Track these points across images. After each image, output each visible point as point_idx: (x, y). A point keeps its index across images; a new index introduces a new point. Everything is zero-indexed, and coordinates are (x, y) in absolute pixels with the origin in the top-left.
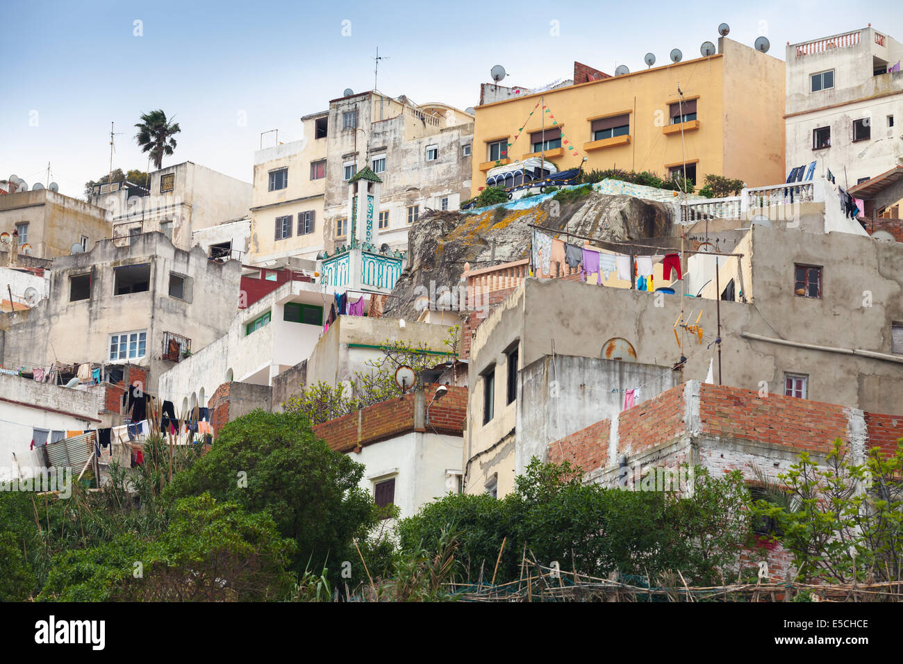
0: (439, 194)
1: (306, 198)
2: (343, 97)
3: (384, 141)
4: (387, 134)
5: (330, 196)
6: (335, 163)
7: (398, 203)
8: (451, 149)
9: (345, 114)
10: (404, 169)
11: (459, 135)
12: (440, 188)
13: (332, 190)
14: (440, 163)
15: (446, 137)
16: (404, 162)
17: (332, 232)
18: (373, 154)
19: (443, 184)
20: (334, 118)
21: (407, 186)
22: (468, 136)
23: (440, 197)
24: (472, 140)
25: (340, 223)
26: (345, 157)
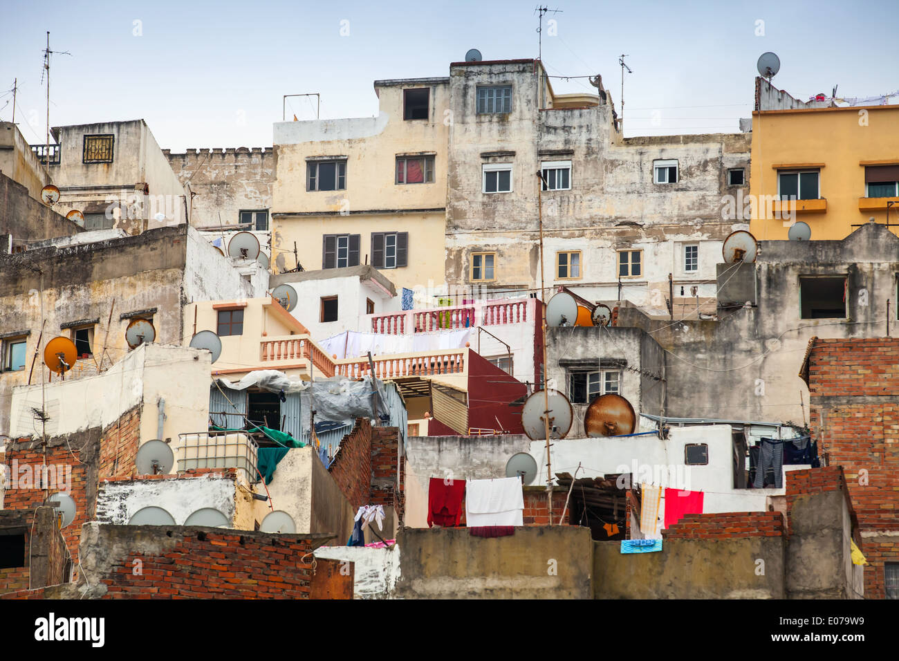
0: (682, 237)
1: (393, 211)
2: (464, 60)
3: (567, 142)
4: (573, 131)
5: (457, 214)
6: (465, 163)
7: (600, 242)
8: (705, 170)
9: (480, 88)
10: (609, 189)
11: (720, 152)
12: (687, 230)
13: (461, 205)
14: (682, 190)
15: (696, 151)
16: (610, 179)
17: (463, 271)
18: (544, 158)
19: (690, 223)
20: (461, 92)
21: (617, 218)
22: (739, 155)
23: (684, 243)
24: (749, 161)
25: (477, 260)
26: (486, 156)
